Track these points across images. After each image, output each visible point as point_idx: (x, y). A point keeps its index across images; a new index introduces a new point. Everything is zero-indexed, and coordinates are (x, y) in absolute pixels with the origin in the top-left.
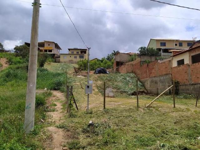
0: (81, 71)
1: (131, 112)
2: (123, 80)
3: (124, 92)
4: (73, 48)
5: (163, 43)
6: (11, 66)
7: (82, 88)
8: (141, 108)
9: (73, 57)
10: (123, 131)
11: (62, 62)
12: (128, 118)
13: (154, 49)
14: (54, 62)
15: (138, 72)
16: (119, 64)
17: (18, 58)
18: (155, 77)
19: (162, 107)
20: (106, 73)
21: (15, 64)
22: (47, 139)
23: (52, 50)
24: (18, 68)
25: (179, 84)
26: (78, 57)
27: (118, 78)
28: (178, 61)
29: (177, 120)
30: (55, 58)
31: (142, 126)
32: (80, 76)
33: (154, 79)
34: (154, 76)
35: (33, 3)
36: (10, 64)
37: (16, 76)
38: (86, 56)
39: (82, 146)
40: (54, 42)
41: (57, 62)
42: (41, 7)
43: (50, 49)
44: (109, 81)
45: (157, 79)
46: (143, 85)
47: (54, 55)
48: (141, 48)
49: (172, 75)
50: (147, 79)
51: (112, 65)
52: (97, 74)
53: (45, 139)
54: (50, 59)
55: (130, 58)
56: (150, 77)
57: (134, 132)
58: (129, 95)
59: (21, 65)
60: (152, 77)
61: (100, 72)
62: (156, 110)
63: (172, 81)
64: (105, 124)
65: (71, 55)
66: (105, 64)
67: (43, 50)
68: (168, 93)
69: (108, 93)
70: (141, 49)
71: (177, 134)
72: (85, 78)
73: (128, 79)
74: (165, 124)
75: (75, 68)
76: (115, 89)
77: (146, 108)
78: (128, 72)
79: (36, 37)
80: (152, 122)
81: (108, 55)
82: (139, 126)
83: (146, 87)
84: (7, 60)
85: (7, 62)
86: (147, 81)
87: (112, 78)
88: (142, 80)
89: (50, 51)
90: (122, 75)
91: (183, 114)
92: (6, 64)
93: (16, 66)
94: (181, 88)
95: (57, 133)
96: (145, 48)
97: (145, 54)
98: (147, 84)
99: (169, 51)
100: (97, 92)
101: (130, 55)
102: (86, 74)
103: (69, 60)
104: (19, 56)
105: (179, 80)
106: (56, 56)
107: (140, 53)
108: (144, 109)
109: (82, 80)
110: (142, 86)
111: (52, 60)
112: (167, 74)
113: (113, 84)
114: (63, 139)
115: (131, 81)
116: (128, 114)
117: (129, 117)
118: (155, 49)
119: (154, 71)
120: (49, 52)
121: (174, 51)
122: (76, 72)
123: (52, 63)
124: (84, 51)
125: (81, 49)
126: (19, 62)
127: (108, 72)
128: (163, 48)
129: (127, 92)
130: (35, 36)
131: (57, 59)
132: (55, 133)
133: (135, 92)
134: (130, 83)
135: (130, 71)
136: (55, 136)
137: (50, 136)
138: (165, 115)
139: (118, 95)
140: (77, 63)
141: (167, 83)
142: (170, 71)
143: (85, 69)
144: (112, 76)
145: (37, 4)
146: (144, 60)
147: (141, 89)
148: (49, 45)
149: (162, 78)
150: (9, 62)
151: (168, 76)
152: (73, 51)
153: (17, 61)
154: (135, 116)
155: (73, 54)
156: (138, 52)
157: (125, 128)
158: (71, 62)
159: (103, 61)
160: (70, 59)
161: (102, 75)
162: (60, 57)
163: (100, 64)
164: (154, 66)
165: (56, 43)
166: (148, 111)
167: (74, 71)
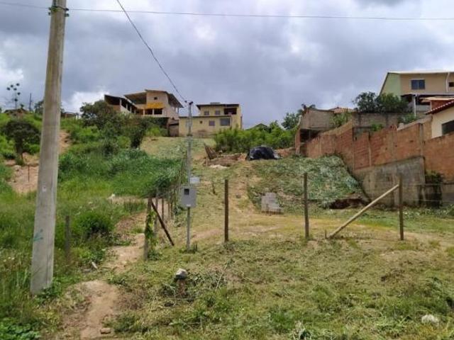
0: (220, 153)
1: (288, 249)
2: (313, 172)
3: (313, 201)
4: (208, 103)
5: (419, 81)
6: (76, 146)
7: (214, 192)
8: (315, 240)
9: (206, 122)
10: (250, 293)
11: (182, 136)
12: (276, 262)
13: (394, 96)
14: (166, 136)
15: (349, 153)
16: (307, 135)
17: (89, 128)
18: (385, 164)
19: (369, 238)
20: (272, 157)
21: (84, 142)
22: (76, 308)
23: (162, 109)
24: (88, 151)
25: (440, 181)
26: (217, 122)
27: (301, 168)
28: (443, 125)
29: (392, 270)
30: (168, 127)
31: (300, 282)
32: (215, 166)
33: (385, 169)
34: (383, 162)
35: (50, 9)
36: (75, 143)
37: (81, 168)
38: (235, 120)
39: (142, 328)
40: (166, 93)
41: (172, 136)
42: (68, 15)
43: (159, 107)
44: (279, 175)
45: (392, 169)
46: (360, 185)
47: (166, 119)
48: (362, 96)
49: (424, 158)
50: (369, 169)
51: (291, 139)
52: (251, 159)
53: (73, 307)
54: (157, 130)
55: (333, 120)
56: (375, 165)
57: (276, 297)
58: (325, 208)
59: (95, 144)
60: (380, 165)
61: (258, 156)
62: (352, 244)
63: (426, 173)
64: (214, 277)
65: (201, 120)
66: (277, 135)
67: (142, 110)
68: (416, 204)
69: (267, 205)
70: (364, 99)
71: (373, 306)
72: (226, 170)
73: (323, 170)
74: (359, 280)
75: (207, 149)
76: (291, 194)
77: (326, 241)
78: (326, 154)
79: (55, 82)
80: (330, 273)
81: (288, 114)
82: (292, 283)
83: (366, 189)
84: (68, 134)
85: (67, 137)
86: (369, 175)
87: (285, 169)
88: (357, 172)
89: (159, 111)
90: (309, 162)
91: (414, 257)
92: (66, 142)
93: (85, 146)
94: (446, 190)
95: (104, 295)
96: (372, 94)
97: (371, 109)
98: (367, 182)
99: (423, 101)
100: (246, 201)
101: (336, 115)
102: (230, 161)
103: (199, 131)
104: (89, 125)
105: (441, 172)
106: (170, 121)
107: (361, 108)
108: (320, 243)
109: (218, 174)
110: (356, 186)
111: (161, 132)
112: (414, 158)
113: (288, 183)
114: (111, 308)
115: (331, 175)
116: (278, 254)
117: (279, 261)
118: (397, 97)
119: (384, 151)
120: (155, 113)
121: (436, 101)
122: (211, 156)
123: (161, 139)
124: (231, 109)
125: (224, 105)
126: (92, 138)
127: (276, 156)
128: (417, 93)
129: (320, 201)
130: (53, 81)
131: (173, 129)
132: (100, 296)
133: (338, 201)
134: (328, 180)
135: (331, 152)
136: (97, 301)
137: (85, 301)
138: (369, 257)
139: (298, 208)
140: (215, 136)
141: (413, 180)
142: (420, 151)
143: (231, 150)
144: (285, 165)
145: (59, 9)
146: (370, 125)
147: (354, 192)
148: (156, 98)
149: (403, 167)
150: (71, 139)
151: (415, 163)
152: (207, 109)
153: (87, 136)
154: (293, 259)
155: (206, 116)
156: (356, 106)
157: (258, 287)
158: (202, 134)
159: (272, 130)
160: (201, 127)
161: (262, 161)
162: (178, 124)
163: (264, 138)
164: (384, 139)
165: (169, 93)
166: (330, 247)
167: (206, 155)
